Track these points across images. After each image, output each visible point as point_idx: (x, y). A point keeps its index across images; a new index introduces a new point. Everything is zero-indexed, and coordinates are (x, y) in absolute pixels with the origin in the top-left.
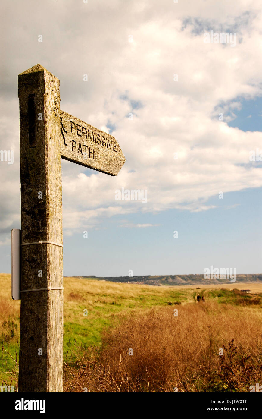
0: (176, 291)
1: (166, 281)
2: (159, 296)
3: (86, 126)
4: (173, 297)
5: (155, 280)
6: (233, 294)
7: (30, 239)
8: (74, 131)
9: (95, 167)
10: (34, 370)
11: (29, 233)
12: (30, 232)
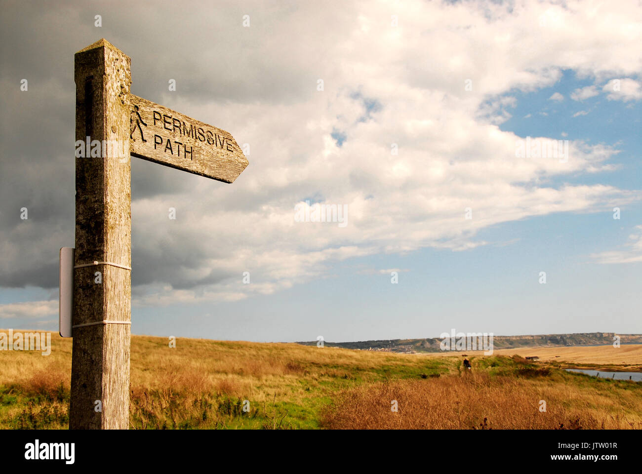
0: (433, 360)
1: (421, 347)
2: (409, 367)
3: (180, 118)
4: (429, 368)
5: (406, 346)
6: (513, 362)
7: (84, 260)
8: (159, 124)
9: (194, 170)
10: (86, 426)
11: (84, 252)
12: (84, 250)
